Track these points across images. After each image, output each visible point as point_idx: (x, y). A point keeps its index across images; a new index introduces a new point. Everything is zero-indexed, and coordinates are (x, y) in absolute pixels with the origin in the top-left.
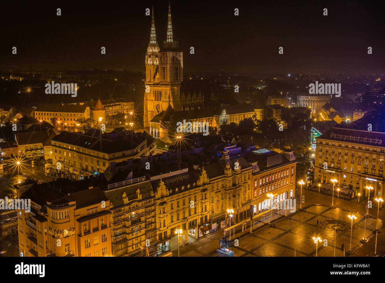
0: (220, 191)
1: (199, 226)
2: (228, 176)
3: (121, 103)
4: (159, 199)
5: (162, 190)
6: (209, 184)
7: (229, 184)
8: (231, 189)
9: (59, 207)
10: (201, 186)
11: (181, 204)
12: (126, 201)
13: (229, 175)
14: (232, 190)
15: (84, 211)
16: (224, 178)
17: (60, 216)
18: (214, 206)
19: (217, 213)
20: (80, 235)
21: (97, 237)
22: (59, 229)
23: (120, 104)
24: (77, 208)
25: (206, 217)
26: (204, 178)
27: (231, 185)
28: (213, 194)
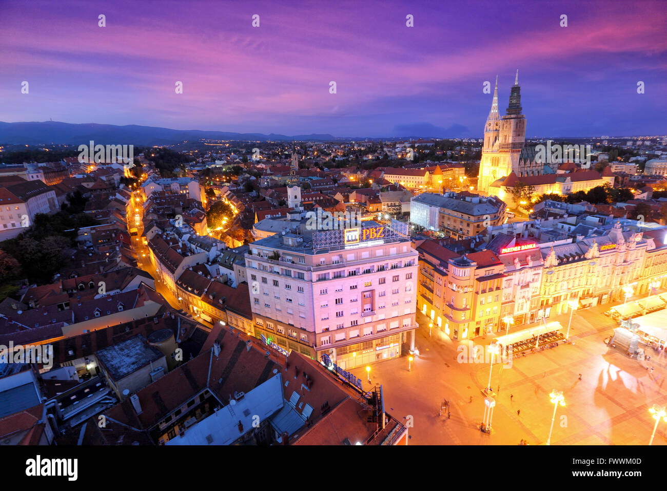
0: (608, 266)
1: (581, 299)
2: (620, 251)
3: (453, 168)
4: (547, 268)
5: (552, 259)
6: (599, 257)
7: (620, 260)
8: (621, 265)
9: (462, 266)
10: (590, 259)
11: (567, 275)
12: (518, 266)
13: (622, 251)
14: (623, 267)
15: (482, 272)
16: (614, 253)
17: (462, 274)
18: (598, 281)
19: (600, 287)
20: (477, 293)
21: (491, 297)
22: (461, 285)
23: (452, 170)
24: (477, 268)
25: (589, 290)
26: (593, 251)
27: (622, 261)
28: (600, 268)
